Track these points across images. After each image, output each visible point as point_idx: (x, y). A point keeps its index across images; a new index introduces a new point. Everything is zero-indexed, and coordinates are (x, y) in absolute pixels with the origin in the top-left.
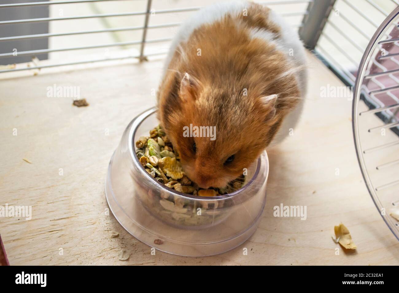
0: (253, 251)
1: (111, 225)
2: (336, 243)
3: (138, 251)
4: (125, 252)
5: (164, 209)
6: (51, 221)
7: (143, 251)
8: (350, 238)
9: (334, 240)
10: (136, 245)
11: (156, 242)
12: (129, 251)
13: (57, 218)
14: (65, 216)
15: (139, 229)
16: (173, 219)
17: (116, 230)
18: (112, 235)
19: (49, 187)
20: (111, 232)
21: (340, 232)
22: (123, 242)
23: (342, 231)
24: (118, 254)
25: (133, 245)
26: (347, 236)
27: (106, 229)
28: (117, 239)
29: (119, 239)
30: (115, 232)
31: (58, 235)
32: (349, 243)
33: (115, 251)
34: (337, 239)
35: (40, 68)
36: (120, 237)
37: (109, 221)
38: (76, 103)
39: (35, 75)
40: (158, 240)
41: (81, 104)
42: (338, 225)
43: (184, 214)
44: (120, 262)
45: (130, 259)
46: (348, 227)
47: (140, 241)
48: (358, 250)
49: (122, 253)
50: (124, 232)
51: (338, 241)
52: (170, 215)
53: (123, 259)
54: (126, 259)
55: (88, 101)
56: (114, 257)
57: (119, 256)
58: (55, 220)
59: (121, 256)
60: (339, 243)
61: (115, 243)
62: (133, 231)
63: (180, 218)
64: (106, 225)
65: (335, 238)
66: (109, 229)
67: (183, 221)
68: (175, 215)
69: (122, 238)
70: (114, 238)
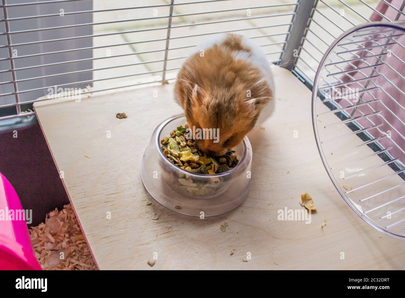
0: (243, 212)
1: (146, 198)
2: (302, 206)
3: (164, 213)
4: (156, 214)
5: (182, 185)
6: (106, 195)
7: (167, 213)
8: (313, 203)
9: (301, 204)
10: (163, 210)
11: (177, 207)
12: (159, 214)
13: (110, 193)
14: (115, 192)
15: (165, 199)
16: (188, 191)
17: (149, 201)
18: (146, 203)
19: (103, 174)
20: (146, 201)
21: (305, 199)
22: (155, 208)
23: (307, 198)
24: (151, 216)
25: (161, 210)
26: (310, 201)
27: (143, 200)
28: (150, 206)
29: (151, 206)
30: (148, 201)
31: (111, 204)
32: (311, 206)
33: (149, 214)
34: (303, 203)
35: (91, 92)
36: (152, 205)
37: (144, 195)
38: (118, 116)
39: (89, 97)
40: (178, 206)
41: (121, 116)
42: (303, 194)
43: (195, 187)
44: (153, 220)
45: (159, 219)
46: (311, 195)
47: (166, 207)
48: (318, 211)
49: (154, 215)
50: (154, 201)
51: (303, 205)
52: (185, 189)
53: (154, 219)
54: (156, 219)
55: (127, 115)
56: (148, 218)
57: (152, 216)
58: (108, 195)
59: (153, 217)
60: (304, 206)
61: (149, 209)
62: (160, 201)
63: (192, 191)
64: (142, 197)
65: (301, 203)
66: (144, 200)
67: (194, 193)
68: (189, 189)
69: (153, 205)
70: (148, 205)
